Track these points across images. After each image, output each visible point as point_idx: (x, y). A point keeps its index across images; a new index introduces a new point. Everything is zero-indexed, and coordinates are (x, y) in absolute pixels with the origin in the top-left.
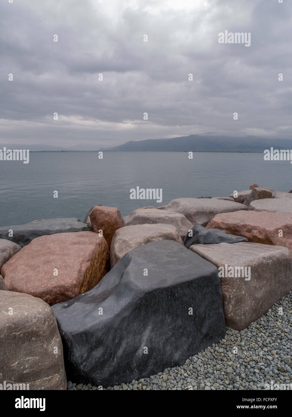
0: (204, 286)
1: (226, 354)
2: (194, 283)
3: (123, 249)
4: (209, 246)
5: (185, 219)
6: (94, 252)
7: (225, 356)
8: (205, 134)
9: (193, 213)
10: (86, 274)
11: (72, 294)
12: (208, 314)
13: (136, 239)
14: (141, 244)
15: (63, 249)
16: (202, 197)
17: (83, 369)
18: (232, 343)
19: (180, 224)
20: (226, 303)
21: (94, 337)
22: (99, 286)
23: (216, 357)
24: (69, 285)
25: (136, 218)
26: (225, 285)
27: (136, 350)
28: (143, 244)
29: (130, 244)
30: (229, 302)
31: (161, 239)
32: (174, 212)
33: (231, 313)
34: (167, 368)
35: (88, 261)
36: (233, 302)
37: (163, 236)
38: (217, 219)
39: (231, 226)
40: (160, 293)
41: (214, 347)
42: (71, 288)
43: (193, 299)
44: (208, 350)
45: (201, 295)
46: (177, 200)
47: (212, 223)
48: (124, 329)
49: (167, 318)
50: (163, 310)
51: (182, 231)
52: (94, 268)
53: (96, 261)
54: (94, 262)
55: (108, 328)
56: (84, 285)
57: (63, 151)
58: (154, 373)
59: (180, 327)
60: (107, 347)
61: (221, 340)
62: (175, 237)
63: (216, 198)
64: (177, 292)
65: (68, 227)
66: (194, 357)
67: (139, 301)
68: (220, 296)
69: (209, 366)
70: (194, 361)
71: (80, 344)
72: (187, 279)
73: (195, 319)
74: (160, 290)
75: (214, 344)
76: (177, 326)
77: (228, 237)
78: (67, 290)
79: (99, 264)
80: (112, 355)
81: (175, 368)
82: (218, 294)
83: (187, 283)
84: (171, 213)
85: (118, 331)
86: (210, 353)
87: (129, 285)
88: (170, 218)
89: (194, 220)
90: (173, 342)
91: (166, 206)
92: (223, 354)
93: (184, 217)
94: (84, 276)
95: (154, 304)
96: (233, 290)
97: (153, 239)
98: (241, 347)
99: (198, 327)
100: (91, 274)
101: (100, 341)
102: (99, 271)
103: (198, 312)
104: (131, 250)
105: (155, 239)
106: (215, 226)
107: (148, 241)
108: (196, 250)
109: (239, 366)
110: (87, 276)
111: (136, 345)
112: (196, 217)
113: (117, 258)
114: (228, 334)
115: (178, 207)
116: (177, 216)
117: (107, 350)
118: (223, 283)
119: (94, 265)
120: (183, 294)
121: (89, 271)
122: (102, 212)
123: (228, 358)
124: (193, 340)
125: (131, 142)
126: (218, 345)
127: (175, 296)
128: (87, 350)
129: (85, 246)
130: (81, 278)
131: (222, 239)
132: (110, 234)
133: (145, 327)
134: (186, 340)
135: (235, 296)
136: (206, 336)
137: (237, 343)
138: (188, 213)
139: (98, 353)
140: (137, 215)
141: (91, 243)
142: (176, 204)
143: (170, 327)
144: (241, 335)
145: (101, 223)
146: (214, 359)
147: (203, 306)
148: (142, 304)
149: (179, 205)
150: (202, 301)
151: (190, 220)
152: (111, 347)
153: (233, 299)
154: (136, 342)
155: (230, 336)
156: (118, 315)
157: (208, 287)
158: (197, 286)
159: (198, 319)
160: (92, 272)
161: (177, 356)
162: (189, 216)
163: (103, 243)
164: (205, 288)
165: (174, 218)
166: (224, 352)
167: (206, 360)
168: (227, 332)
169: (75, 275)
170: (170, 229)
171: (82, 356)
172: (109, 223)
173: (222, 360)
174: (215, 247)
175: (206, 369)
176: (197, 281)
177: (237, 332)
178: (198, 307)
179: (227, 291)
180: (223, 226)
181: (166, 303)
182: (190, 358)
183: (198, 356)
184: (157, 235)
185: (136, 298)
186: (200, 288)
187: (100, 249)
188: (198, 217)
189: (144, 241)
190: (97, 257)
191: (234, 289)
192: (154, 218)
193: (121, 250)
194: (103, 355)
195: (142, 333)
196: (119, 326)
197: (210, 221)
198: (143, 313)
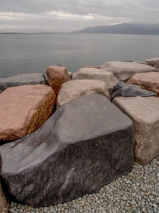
0: (121, 137)
1: (132, 185)
2: (112, 136)
3: (63, 99)
4: (128, 99)
5: (113, 76)
6: (41, 102)
7: (130, 187)
8: (132, 22)
9: (119, 72)
10: (32, 119)
11: (20, 135)
12: (122, 157)
13: (74, 91)
14: (77, 96)
15: (20, 98)
16: (126, 61)
17: (18, 198)
18: (137, 176)
19: (109, 80)
20: (136, 147)
21: (26, 178)
22: (41, 130)
23: (124, 188)
24: (16, 129)
25: (80, 74)
26: (137, 134)
27: (61, 185)
28: (79, 96)
29: (69, 96)
30: (139, 147)
31: (93, 92)
32: (106, 71)
33: (139, 154)
34: (86, 195)
35: (35, 109)
36: (142, 147)
37: (94, 90)
38: (135, 77)
39: (145, 83)
40: (82, 144)
41: (123, 178)
42: (18, 131)
43: (110, 147)
44: (118, 181)
45: (118, 144)
46: (110, 62)
47: (131, 80)
48: (51, 171)
49: (88, 161)
50: (85, 156)
51: (110, 85)
52: (41, 114)
53: (43, 108)
54: (41, 109)
55: (37, 170)
56: (31, 127)
57: (50, 33)
58: (75, 198)
59: (99, 167)
60: (37, 184)
61: (129, 173)
62: (103, 91)
63: (135, 62)
64: (97, 143)
65: (31, 81)
66: (107, 187)
67: (64, 151)
68: (132, 143)
69: (117, 195)
70: (107, 190)
71: (15, 182)
72: (107, 133)
73: (111, 161)
74: (83, 142)
75: (123, 176)
76: (96, 166)
77: (142, 92)
78: (16, 132)
79: (46, 110)
80: (41, 189)
81: (92, 195)
82: (131, 142)
83: (106, 136)
84: (104, 72)
85: (46, 173)
86: (120, 184)
87: (56, 136)
88: (103, 75)
89: (119, 77)
90: (92, 177)
91: (102, 66)
92: (129, 185)
93: (113, 75)
94: (31, 121)
95: (77, 152)
96: (143, 139)
97: (87, 92)
98: (144, 180)
99: (113, 166)
100: (38, 118)
101: (31, 181)
102: (46, 115)
103: (114, 156)
104: (70, 100)
105: (88, 92)
106: (134, 82)
107: (83, 94)
108: (118, 103)
109: (140, 198)
110: (33, 120)
111: (61, 182)
112: (121, 75)
113: (59, 106)
114: (135, 168)
115: (109, 67)
116: (107, 74)
117: (37, 186)
118: (136, 133)
119: (41, 111)
120: (102, 144)
121: (36, 116)
122: (53, 70)
123: (133, 189)
124: (107, 175)
125: (88, 28)
126: (127, 177)
127: (96, 146)
128: (20, 187)
129: (35, 97)
130: (28, 123)
131: (138, 94)
132: (59, 86)
133: (69, 169)
134: (102, 175)
135: (144, 144)
136: (118, 171)
137: (141, 176)
138: (116, 72)
139: (30, 188)
140: (80, 72)
141: (41, 94)
142: (109, 65)
143: (90, 168)
144: (144, 170)
145: (52, 78)
146: (122, 190)
147: (118, 152)
148: (66, 153)
149: (110, 66)
150: (118, 148)
151: (116, 77)
152: (40, 184)
153: (142, 145)
154: (61, 180)
155: (136, 170)
156: (46, 161)
157: (124, 137)
158: (115, 138)
159: (113, 160)
160: (39, 116)
161: (94, 187)
162: (116, 74)
163: (51, 94)
164: (121, 139)
165: (105, 75)
166: (130, 184)
167: (116, 189)
168: (134, 166)
169: (23, 121)
170: (101, 85)
171: (17, 191)
172: (58, 78)
173: (128, 191)
174: (132, 99)
175: (115, 197)
176: (115, 134)
177: (141, 166)
178: (114, 153)
179: (138, 139)
180: (139, 83)
181: (87, 151)
182: (104, 187)
183: (111, 186)
184: (90, 89)
185: (61, 149)
186: (117, 139)
187: (48, 98)
188: (122, 75)
189: (80, 94)
190: (44, 105)
191: (145, 138)
192: (92, 75)
193: (62, 100)
194: (34, 189)
195: (66, 173)
196: (47, 170)
197: (130, 78)
198: (67, 159)
